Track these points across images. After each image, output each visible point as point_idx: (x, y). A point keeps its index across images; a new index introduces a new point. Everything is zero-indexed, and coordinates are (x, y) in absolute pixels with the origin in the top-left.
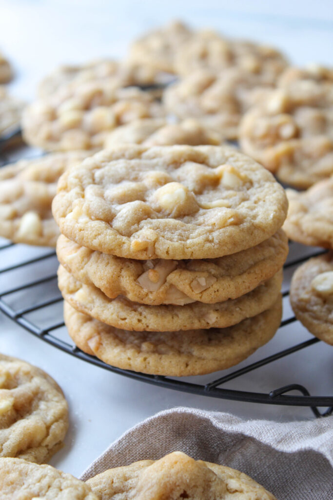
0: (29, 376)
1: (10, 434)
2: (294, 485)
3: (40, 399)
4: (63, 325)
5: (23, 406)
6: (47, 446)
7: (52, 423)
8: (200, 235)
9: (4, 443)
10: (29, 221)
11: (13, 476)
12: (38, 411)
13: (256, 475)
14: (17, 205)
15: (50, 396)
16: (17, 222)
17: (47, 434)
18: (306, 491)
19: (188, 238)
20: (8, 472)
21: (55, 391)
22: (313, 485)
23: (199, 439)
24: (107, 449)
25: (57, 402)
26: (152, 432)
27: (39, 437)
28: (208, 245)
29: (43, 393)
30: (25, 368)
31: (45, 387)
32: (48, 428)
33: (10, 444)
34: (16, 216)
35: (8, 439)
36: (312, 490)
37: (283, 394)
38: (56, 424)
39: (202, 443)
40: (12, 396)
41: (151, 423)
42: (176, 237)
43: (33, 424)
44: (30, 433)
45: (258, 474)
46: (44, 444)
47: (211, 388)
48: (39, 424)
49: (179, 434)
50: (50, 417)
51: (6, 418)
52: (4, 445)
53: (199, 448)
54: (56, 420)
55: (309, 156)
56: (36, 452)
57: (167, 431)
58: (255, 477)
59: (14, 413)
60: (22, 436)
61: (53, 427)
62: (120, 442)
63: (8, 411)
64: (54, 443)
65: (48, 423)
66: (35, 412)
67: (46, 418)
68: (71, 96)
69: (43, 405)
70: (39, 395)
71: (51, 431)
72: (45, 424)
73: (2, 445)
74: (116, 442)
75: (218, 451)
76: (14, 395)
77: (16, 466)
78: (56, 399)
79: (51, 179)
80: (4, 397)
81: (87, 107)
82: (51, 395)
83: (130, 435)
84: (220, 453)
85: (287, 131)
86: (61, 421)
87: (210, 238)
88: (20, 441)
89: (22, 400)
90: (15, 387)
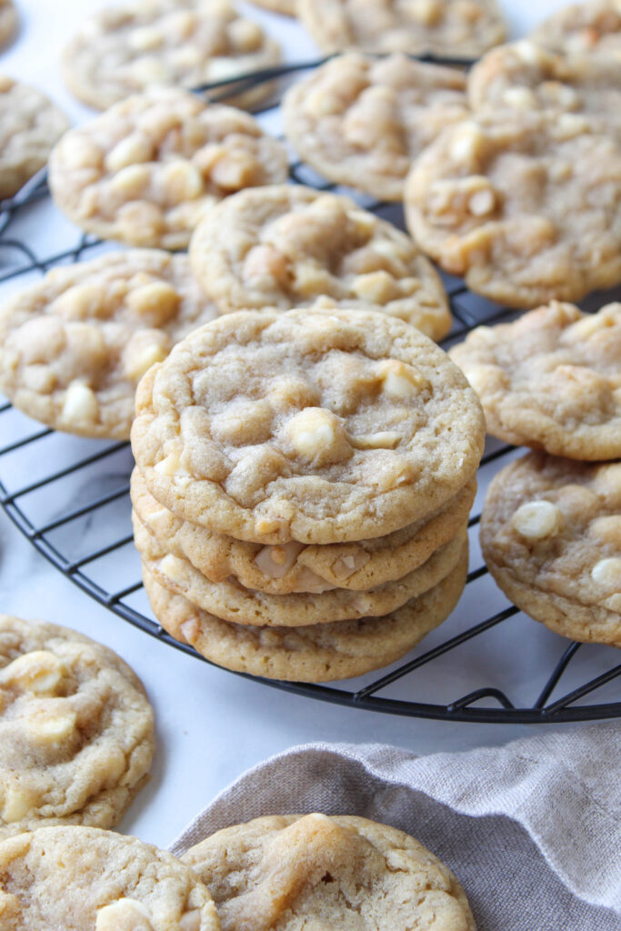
0: (94, 668)
1: (75, 774)
2: (481, 837)
3: (112, 707)
4: (140, 586)
5: (89, 722)
6: (127, 785)
7: (133, 748)
8: (356, 504)
9: (67, 788)
10: (77, 398)
11: (88, 858)
12: (111, 729)
13: (427, 821)
14: (57, 368)
15: (127, 701)
16: (59, 397)
17: (127, 768)
18: (497, 849)
19: (338, 512)
20: (81, 852)
21: (133, 692)
22: (507, 839)
23: (345, 776)
24: (216, 798)
25: (137, 710)
26: (279, 773)
27: (116, 774)
28: (368, 521)
29: (116, 696)
30: (88, 654)
31: (120, 686)
32: (127, 756)
33: (76, 791)
34: (56, 386)
35: (72, 781)
36: (506, 847)
37: (469, 706)
38: (138, 749)
39: (351, 781)
40: (72, 709)
41: (279, 763)
42: (320, 512)
43: (106, 756)
44: (103, 770)
45: (430, 821)
46: (123, 783)
47: (362, 699)
48: (116, 755)
49: (318, 772)
50: (129, 740)
51: (66, 746)
52: (68, 791)
53: (347, 789)
54: (139, 743)
55: (516, 252)
56: (113, 797)
57: (301, 771)
58: (427, 825)
59: (77, 735)
60: (92, 777)
61: (135, 754)
62: (234, 789)
63: (69, 735)
64: (137, 779)
65: (127, 750)
66: (107, 731)
67: (123, 742)
68: (129, 131)
69: (117, 718)
70: (111, 701)
71: (132, 762)
72: (123, 751)
73: (64, 791)
74: (228, 788)
75: (373, 790)
76: (76, 708)
77: (91, 842)
78: (136, 705)
79: (105, 313)
80: (60, 712)
81: (155, 154)
82: (128, 698)
83: (248, 779)
84: (376, 792)
85: (482, 204)
86: (145, 743)
87: (371, 510)
88: (90, 784)
89: (87, 715)
90: (75, 691)
